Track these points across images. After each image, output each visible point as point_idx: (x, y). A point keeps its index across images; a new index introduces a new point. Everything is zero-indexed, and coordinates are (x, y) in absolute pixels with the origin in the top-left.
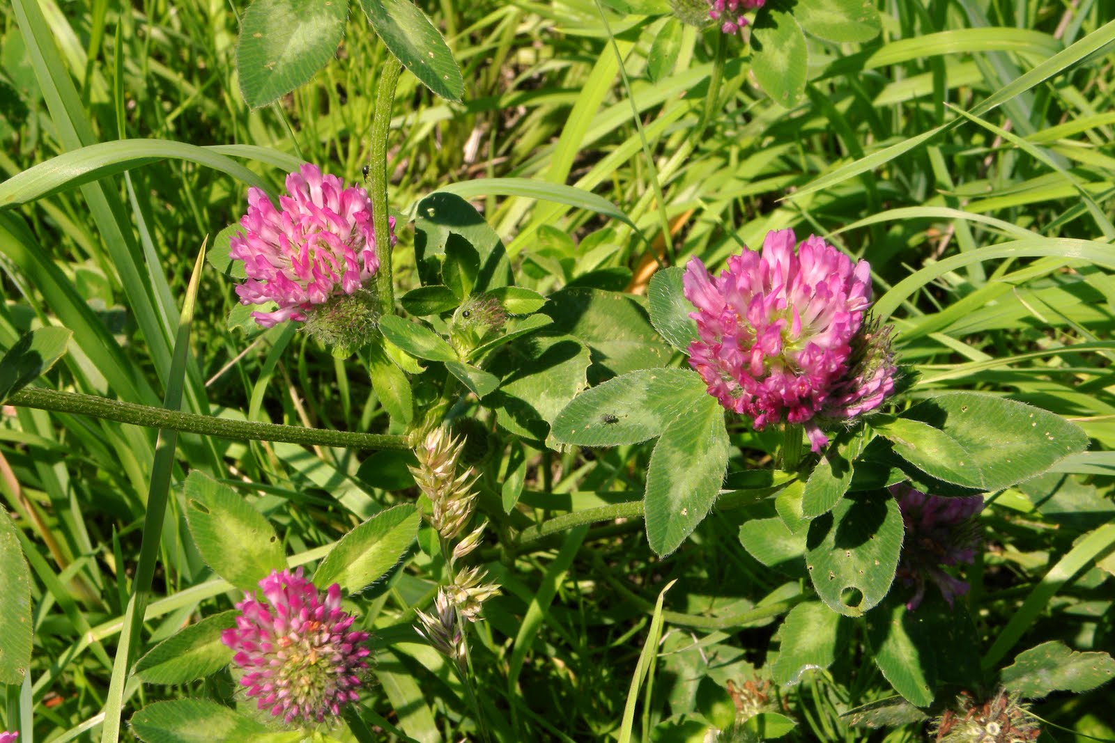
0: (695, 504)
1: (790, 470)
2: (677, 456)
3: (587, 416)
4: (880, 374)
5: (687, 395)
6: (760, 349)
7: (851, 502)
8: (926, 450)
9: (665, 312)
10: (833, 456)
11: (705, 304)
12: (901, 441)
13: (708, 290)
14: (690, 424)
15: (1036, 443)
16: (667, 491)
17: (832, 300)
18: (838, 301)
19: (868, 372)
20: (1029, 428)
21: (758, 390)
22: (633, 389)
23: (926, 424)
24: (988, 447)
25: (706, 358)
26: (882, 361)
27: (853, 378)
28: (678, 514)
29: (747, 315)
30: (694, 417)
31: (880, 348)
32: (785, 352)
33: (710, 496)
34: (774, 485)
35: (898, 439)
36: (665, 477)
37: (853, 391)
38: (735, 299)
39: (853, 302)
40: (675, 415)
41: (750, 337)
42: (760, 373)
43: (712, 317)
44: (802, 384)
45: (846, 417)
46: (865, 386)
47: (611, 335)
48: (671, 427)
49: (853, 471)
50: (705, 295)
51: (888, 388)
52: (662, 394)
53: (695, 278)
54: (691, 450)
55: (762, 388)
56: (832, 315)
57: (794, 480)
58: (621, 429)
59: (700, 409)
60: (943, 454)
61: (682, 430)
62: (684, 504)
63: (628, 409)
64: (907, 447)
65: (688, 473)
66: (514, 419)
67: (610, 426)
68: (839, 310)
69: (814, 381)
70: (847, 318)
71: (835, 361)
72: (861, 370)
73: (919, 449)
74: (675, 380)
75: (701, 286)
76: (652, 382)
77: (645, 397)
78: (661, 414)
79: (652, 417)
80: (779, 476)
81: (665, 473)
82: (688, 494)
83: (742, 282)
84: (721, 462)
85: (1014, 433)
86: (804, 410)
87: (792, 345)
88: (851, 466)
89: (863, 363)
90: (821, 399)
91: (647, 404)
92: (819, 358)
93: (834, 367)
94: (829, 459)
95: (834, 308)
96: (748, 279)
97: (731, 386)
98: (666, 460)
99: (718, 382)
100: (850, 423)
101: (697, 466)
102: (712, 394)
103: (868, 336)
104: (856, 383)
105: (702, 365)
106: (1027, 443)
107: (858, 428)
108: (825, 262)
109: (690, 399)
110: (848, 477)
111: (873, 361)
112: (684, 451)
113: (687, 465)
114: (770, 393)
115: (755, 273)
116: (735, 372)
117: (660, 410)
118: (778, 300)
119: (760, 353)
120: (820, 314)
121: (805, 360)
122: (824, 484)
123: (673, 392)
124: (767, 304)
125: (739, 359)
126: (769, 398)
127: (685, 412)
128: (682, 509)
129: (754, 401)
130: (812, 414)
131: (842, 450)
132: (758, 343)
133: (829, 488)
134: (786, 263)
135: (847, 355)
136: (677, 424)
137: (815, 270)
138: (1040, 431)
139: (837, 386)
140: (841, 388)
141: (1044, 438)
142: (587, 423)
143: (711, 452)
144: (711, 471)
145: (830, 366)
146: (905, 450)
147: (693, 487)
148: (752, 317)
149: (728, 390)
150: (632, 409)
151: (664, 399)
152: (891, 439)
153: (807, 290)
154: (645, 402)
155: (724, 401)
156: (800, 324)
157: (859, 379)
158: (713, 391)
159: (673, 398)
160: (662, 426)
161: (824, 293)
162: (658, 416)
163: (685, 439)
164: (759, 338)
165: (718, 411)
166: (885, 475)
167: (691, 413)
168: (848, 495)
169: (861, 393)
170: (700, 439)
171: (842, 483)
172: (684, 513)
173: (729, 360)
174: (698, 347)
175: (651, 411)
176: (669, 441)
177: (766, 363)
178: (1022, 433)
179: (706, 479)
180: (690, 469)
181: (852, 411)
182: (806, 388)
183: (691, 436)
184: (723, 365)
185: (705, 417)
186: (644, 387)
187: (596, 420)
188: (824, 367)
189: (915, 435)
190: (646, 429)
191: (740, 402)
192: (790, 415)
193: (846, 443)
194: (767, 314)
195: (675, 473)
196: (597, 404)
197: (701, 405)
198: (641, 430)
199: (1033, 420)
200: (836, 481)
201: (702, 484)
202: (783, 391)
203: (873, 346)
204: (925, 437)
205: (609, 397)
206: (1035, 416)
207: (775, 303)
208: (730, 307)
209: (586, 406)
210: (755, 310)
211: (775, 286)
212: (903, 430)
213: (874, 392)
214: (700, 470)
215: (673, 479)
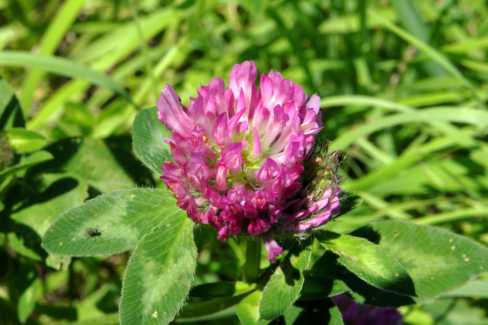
0: (165, 308)
1: (250, 281)
2: (151, 265)
3: (73, 230)
4: (328, 193)
5: (161, 212)
6: (224, 165)
7: (300, 310)
8: (366, 262)
9: (145, 141)
10: (286, 266)
11: (176, 127)
12: (345, 254)
13: (180, 116)
14: (163, 236)
15: (454, 264)
16: (141, 295)
17: (288, 124)
18: (293, 125)
19: (318, 192)
20: (448, 251)
21: (222, 203)
22: (115, 207)
23: (366, 240)
24: (415, 266)
25: (178, 177)
26: (330, 182)
27: (306, 196)
28: (150, 316)
29: (213, 133)
30: (167, 231)
31: (329, 170)
32: (246, 170)
33: (178, 301)
34: (236, 294)
35: (343, 252)
36: (139, 283)
37: (305, 208)
38: (202, 120)
39: (306, 127)
40: (150, 228)
41: (215, 156)
42: (224, 188)
43: (182, 139)
44: (261, 197)
45: (298, 232)
46: (315, 203)
47: (107, 175)
48: (146, 238)
49: (303, 280)
50: (177, 119)
51: (334, 206)
52: (140, 211)
53: (168, 102)
54: (163, 260)
55: (225, 200)
56: (288, 139)
57: (253, 291)
58: (102, 241)
59: (172, 223)
60: (381, 267)
61: (156, 241)
62: (155, 307)
63: (110, 224)
64: (350, 259)
65: (159, 280)
66: (22, 242)
67: (93, 239)
68: (294, 133)
69: (271, 195)
70: (301, 139)
71: (290, 177)
72: (312, 189)
73: (360, 262)
74: (151, 199)
75: (173, 111)
76: (131, 200)
77: (125, 214)
78: (139, 228)
79: (130, 231)
80: (241, 286)
81: (140, 280)
82: (159, 299)
83: (209, 107)
84: (190, 271)
85: (437, 254)
86: (262, 222)
87: (252, 165)
88: (302, 276)
89: (314, 182)
90: (277, 212)
91: (126, 220)
92: (275, 173)
93: (288, 182)
94: (283, 269)
95: (290, 131)
96: (215, 103)
97: (200, 201)
98: (141, 268)
99: (187, 197)
100: (301, 237)
101: (168, 274)
102: (181, 207)
103: (318, 159)
104: (308, 200)
105: (174, 182)
106: (448, 263)
107: (308, 242)
108: (282, 92)
109: (164, 215)
110: (299, 285)
111: (323, 181)
112: (157, 260)
113: (159, 272)
114: (233, 205)
115: (221, 99)
116: (202, 186)
117: (138, 225)
118: (240, 123)
119: (224, 169)
120: (278, 137)
121: (263, 174)
122: (278, 291)
123: (149, 209)
124: (231, 127)
125: (206, 174)
126: (231, 210)
127: (159, 225)
128: (153, 312)
129: (218, 214)
130: (269, 227)
131: (294, 261)
132: (222, 160)
133: (283, 295)
134: (248, 93)
135: (301, 174)
136: (152, 236)
137: (273, 99)
138: (458, 254)
139: (291, 203)
140: (293, 205)
141: (461, 259)
142: (73, 236)
143: (181, 262)
144: (180, 278)
145: (285, 182)
146: (349, 261)
147: (164, 292)
148: (217, 136)
149: (197, 205)
150: (113, 224)
151: (142, 215)
152: (337, 253)
153: (266, 113)
154: (124, 218)
155: (193, 215)
156: (259, 145)
157: (311, 197)
158: (182, 204)
159: (150, 215)
160: (139, 238)
161: (281, 116)
162: (136, 230)
163: (158, 249)
164: (223, 155)
165: (189, 225)
166: (329, 287)
167: (164, 227)
168: (297, 304)
169: (311, 209)
170: (172, 250)
171: (294, 290)
172: (155, 315)
173: (196, 174)
174: (171, 167)
175: (130, 226)
176: (143, 252)
177: (230, 180)
178: (443, 255)
179: (176, 286)
180: (162, 276)
181: (303, 227)
182: (264, 201)
183: (164, 247)
184: (192, 180)
185: (176, 230)
186: (123, 204)
187: (81, 233)
188: (280, 182)
189: (358, 250)
190: (125, 241)
191: (206, 214)
192: (250, 227)
193: (297, 255)
194: (230, 135)
195: (148, 280)
196: (83, 220)
197: (173, 220)
198: (120, 242)
199: (452, 244)
200: (289, 288)
201: (171, 290)
202: (243, 203)
203: (323, 168)
204: (365, 252)
205: (93, 214)
206: (455, 241)
207: (238, 126)
208: (198, 128)
209: (72, 222)
210: (220, 129)
211: (238, 109)
212: (347, 245)
213: (322, 209)
214: (170, 277)
215: (145, 285)
